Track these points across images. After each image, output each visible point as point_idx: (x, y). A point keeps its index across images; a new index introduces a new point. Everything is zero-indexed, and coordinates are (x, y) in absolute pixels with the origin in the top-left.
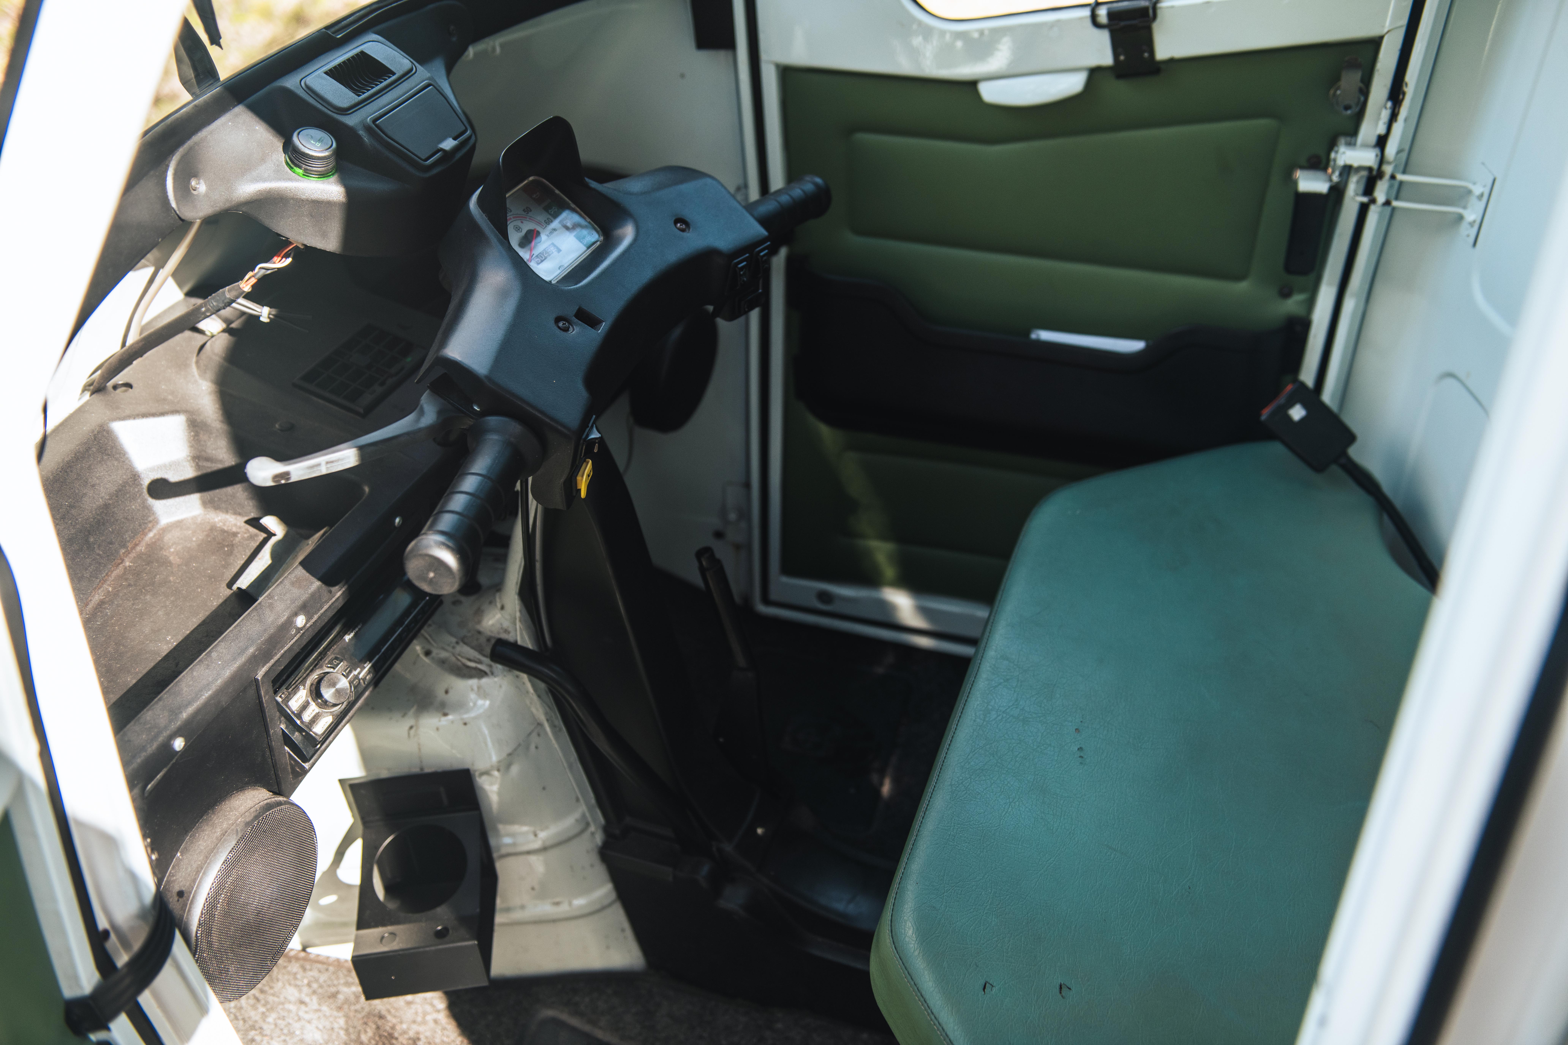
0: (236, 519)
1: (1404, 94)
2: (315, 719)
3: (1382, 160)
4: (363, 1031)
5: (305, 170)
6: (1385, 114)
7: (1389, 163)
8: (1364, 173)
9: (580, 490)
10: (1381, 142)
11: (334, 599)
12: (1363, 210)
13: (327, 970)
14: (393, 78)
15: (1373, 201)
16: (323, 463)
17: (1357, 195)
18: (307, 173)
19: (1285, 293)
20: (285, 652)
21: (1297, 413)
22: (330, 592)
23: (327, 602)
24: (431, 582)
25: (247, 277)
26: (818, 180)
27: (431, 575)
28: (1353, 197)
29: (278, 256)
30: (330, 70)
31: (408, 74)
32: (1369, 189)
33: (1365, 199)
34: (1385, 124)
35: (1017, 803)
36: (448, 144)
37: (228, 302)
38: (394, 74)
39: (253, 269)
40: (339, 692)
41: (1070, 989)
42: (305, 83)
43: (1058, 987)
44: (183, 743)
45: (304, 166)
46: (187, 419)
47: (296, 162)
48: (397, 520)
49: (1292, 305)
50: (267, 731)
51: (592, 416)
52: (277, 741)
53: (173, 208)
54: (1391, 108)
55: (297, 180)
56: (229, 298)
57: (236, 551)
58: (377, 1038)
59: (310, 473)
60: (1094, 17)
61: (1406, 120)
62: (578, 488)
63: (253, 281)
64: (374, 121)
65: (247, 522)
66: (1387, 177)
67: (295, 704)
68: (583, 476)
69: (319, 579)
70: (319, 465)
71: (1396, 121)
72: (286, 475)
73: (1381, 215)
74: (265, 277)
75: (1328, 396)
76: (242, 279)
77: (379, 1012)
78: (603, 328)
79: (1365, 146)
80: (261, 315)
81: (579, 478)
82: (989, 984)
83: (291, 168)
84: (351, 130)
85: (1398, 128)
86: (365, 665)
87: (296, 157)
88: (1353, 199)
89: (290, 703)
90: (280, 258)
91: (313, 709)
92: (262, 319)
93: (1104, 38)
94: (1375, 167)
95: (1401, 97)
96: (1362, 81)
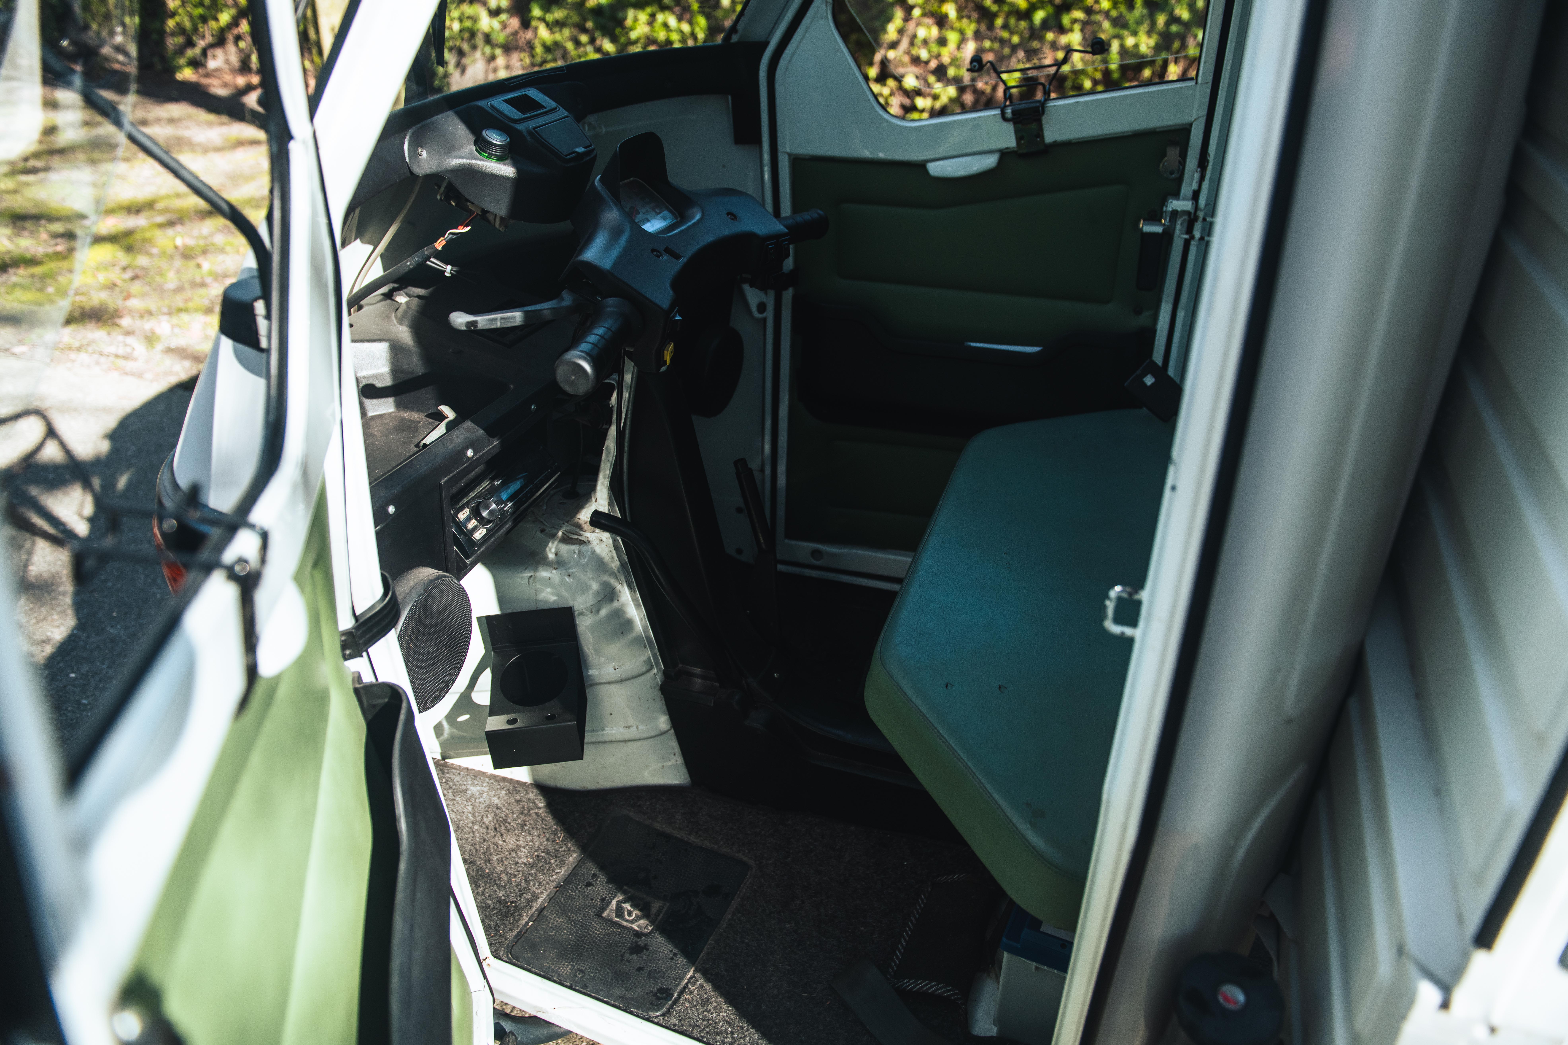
0: (419, 414)
1: (1208, 162)
2: (475, 529)
3: (1197, 208)
4: (485, 816)
5: (489, 154)
6: (1197, 176)
7: (1201, 210)
8: (1186, 217)
9: (666, 361)
10: (1196, 196)
11: (491, 447)
12: (1187, 244)
13: (459, 774)
14: (545, 110)
15: (1193, 237)
16: (499, 318)
17: (1182, 234)
18: (490, 156)
19: (1138, 312)
20: (459, 471)
21: (1149, 380)
22: (489, 441)
23: (486, 447)
24: (572, 384)
25: (439, 241)
26: (820, 212)
27: (573, 378)
28: (1179, 235)
29: (462, 226)
30: (506, 100)
31: (553, 110)
32: (1189, 230)
33: (1187, 237)
34: (1197, 182)
35: (966, 591)
36: (580, 150)
37: (426, 258)
38: (546, 108)
39: (444, 236)
40: (491, 512)
41: (1006, 688)
42: (490, 104)
43: (998, 687)
44: (394, 510)
45: (488, 151)
46: (390, 344)
47: (483, 148)
48: (533, 407)
49: (1143, 320)
50: (444, 529)
51: (676, 307)
52: (449, 540)
53: (407, 162)
54: (1200, 172)
55: (483, 160)
56: (426, 255)
57: (420, 430)
58: (495, 822)
59: (490, 324)
60: (1003, 114)
61: (1210, 180)
62: (665, 359)
63: (444, 243)
64: (534, 128)
65: (426, 416)
66: (1201, 219)
67: (462, 516)
68: (668, 351)
69: (484, 429)
70: (496, 319)
71: (1204, 181)
72: (474, 323)
73: (1198, 246)
74: (451, 239)
75: (1171, 372)
76: (436, 242)
77: (497, 805)
78: (683, 260)
79: (1185, 199)
80: (446, 271)
81: (665, 352)
82: (951, 684)
83: (479, 153)
84: (519, 132)
85: (1205, 185)
86: (508, 503)
87: (482, 146)
88: (1179, 236)
89: (459, 516)
90: (463, 227)
91: (472, 524)
92: (446, 274)
93: (1009, 128)
94: (1193, 211)
95: (1206, 164)
96: (1180, 156)
